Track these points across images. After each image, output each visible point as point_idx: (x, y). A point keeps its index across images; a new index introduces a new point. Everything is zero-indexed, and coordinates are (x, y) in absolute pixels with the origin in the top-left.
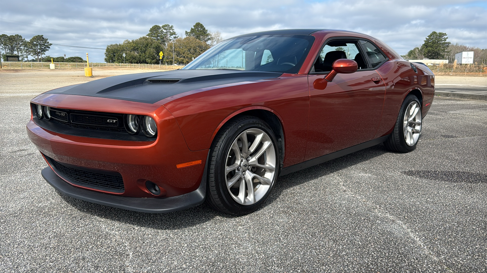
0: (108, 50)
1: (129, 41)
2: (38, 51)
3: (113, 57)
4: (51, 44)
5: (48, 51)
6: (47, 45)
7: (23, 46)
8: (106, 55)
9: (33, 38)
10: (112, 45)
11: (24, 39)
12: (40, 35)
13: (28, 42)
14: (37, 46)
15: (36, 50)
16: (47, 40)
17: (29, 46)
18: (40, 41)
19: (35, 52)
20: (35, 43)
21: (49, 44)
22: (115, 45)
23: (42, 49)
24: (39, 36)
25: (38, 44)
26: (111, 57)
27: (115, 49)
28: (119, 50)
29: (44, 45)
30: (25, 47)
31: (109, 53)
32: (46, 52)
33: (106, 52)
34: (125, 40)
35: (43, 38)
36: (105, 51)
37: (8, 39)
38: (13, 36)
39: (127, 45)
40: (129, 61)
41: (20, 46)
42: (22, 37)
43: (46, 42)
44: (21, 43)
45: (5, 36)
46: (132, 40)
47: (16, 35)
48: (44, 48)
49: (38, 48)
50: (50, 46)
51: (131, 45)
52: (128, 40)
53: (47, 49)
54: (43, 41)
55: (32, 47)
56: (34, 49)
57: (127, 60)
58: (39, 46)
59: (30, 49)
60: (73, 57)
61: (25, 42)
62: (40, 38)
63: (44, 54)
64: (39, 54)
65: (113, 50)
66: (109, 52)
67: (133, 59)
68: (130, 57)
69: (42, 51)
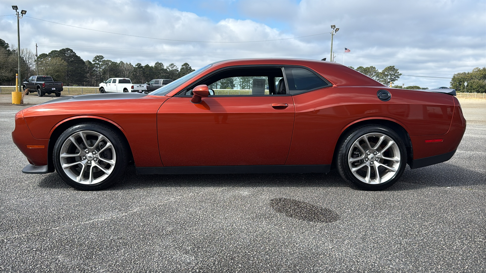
0: (454, 79)
1: (480, 69)
2: (388, 80)
3: (458, 86)
4: (401, 74)
5: (397, 81)
6: (397, 75)
7: (375, 77)
8: (451, 84)
9: (385, 69)
10: (459, 74)
11: (377, 70)
12: (392, 65)
13: (380, 72)
14: (388, 76)
15: (386, 80)
16: (398, 70)
17: (381, 76)
18: (391, 71)
19: (385, 82)
20: (386, 73)
21: (399, 74)
22: (463, 73)
23: (392, 78)
24: (390, 67)
25: (388, 74)
26: (456, 87)
27: (462, 78)
28: (466, 79)
29: (394, 75)
30: (377, 77)
31: (455, 82)
32: (395, 81)
33: (452, 81)
34: (475, 68)
35: (394, 69)
36: (451, 79)
37: (363, 71)
38: (368, 67)
39: (476, 73)
40: (476, 90)
41: (373, 77)
42: (375, 68)
43: (397, 72)
44: (374, 74)
45: (361, 68)
46: (484, 67)
47: (370, 67)
48: (394, 78)
49: (388, 78)
50: (399, 76)
51: (481, 73)
52: (478, 68)
53: (397, 78)
54: (394, 71)
55: (383, 77)
56: (385, 79)
57: (474, 89)
58: (389, 76)
59: (381, 79)
60: (411, 87)
61: (378, 72)
62: (391, 68)
63: (393, 84)
64: (388, 83)
65: (459, 79)
66: (455, 80)
67: (480, 88)
68: (477, 86)
69: (391, 81)
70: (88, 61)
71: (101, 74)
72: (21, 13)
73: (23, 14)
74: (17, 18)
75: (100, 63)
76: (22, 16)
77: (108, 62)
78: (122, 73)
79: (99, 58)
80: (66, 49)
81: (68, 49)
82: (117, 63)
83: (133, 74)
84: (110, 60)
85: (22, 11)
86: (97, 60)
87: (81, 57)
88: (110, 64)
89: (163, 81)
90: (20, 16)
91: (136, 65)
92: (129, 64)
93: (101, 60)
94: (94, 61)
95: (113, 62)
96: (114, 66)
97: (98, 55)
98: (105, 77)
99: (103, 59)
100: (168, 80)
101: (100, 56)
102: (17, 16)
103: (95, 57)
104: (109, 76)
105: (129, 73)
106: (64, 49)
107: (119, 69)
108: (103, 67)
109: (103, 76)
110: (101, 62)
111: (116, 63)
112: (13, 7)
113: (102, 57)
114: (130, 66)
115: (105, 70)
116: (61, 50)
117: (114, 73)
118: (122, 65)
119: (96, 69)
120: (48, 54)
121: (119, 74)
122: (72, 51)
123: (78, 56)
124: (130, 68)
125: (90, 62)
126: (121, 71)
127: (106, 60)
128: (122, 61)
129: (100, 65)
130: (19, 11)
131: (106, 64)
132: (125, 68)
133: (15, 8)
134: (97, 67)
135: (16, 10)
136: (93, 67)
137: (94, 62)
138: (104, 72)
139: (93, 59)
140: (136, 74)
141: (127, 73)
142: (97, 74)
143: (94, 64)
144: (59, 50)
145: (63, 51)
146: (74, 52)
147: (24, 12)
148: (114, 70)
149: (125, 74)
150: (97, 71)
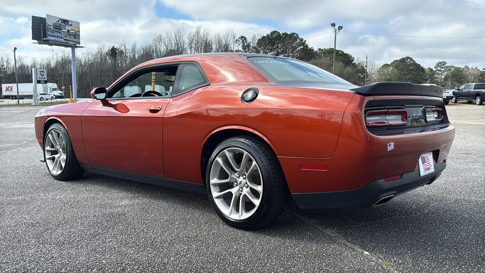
70: (429, 68)
71: (443, 81)
72: (338, 29)
73: (339, 30)
74: (334, 34)
75: (442, 70)
76: (339, 31)
77: (451, 68)
78: (466, 78)
79: (441, 64)
80: (406, 57)
81: (408, 58)
82: (461, 68)
83: (478, 79)
84: (453, 66)
85: (339, 27)
86: (439, 67)
87: (420, 64)
88: (453, 69)
89: (475, 86)
90: (337, 32)
91: (483, 69)
92: (475, 68)
93: (444, 66)
94: (435, 67)
95: (456, 68)
96: (458, 72)
97: (441, 61)
98: (446, 84)
99: (446, 65)
100: (482, 83)
101: (443, 62)
102: (335, 32)
103: (438, 64)
104: (451, 82)
105: (474, 77)
106: (404, 58)
107: (463, 74)
108: (445, 73)
109: (444, 83)
110: (443, 68)
111: (459, 68)
112: (331, 24)
113: (445, 63)
114: (476, 70)
115: (446, 76)
116: (401, 59)
117: (457, 79)
118: (467, 70)
119: (437, 75)
120: (390, 64)
121: (463, 80)
122: (411, 59)
123: (418, 64)
124: (476, 72)
125: (431, 70)
126: (465, 76)
127: (449, 66)
128: (467, 66)
129: (441, 71)
130: (337, 27)
131: (449, 70)
132: (470, 72)
133: (333, 25)
134: (438, 74)
135: (334, 27)
136: (435, 74)
137: (436, 69)
138: (446, 79)
139: (435, 66)
140: (482, 79)
141: (472, 78)
142: (438, 81)
143: (436, 71)
144: (399, 59)
145: (403, 60)
146: (414, 61)
147: (340, 28)
148: (456, 76)
149: (469, 79)
150: (438, 78)
